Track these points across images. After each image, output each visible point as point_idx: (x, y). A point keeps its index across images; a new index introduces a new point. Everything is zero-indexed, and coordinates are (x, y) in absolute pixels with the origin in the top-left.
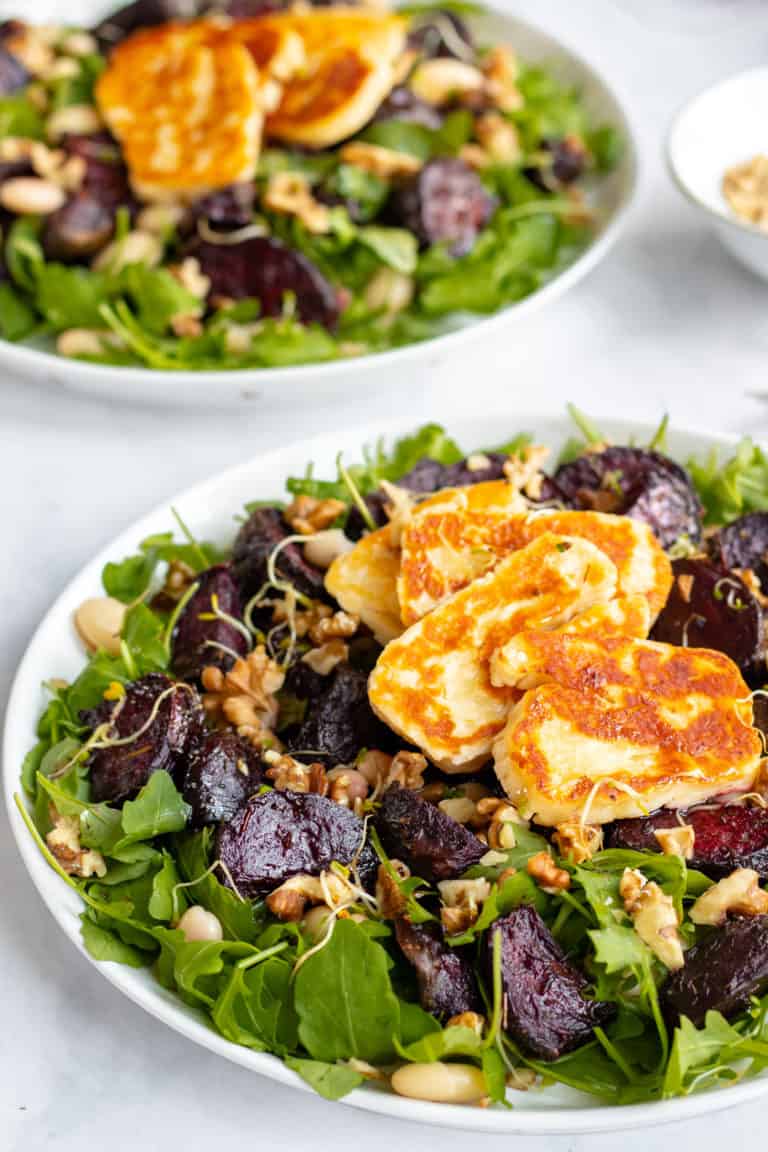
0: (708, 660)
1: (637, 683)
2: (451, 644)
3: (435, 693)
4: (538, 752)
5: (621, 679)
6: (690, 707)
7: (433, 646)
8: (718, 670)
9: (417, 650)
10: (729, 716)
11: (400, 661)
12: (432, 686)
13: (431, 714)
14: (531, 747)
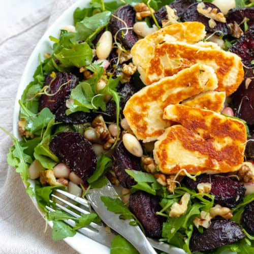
0: (237, 124)
1: (210, 130)
2: (155, 98)
3: (144, 116)
4: (166, 153)
5: (205, 127)
6: (224, 142)
7: (149, 98)
8: (239, 129)
9: (143, 99)
10: (236, 148)
11: (136, 102)
12: (144, 113)
13: (141, 123)
14: (164, 150)
